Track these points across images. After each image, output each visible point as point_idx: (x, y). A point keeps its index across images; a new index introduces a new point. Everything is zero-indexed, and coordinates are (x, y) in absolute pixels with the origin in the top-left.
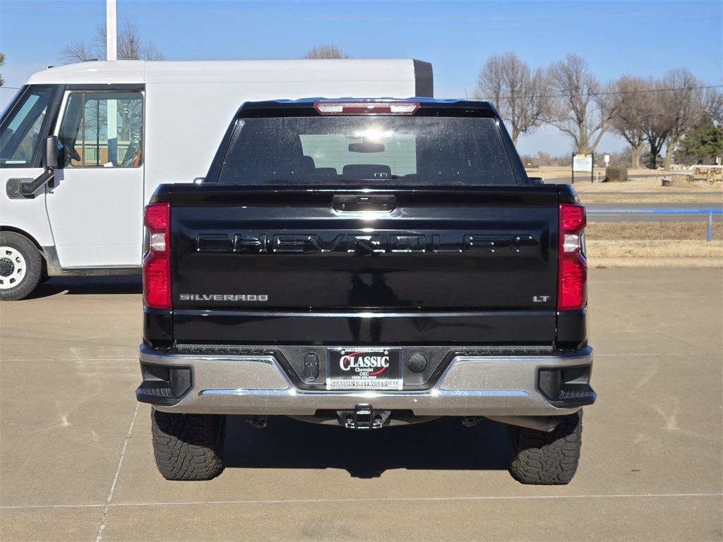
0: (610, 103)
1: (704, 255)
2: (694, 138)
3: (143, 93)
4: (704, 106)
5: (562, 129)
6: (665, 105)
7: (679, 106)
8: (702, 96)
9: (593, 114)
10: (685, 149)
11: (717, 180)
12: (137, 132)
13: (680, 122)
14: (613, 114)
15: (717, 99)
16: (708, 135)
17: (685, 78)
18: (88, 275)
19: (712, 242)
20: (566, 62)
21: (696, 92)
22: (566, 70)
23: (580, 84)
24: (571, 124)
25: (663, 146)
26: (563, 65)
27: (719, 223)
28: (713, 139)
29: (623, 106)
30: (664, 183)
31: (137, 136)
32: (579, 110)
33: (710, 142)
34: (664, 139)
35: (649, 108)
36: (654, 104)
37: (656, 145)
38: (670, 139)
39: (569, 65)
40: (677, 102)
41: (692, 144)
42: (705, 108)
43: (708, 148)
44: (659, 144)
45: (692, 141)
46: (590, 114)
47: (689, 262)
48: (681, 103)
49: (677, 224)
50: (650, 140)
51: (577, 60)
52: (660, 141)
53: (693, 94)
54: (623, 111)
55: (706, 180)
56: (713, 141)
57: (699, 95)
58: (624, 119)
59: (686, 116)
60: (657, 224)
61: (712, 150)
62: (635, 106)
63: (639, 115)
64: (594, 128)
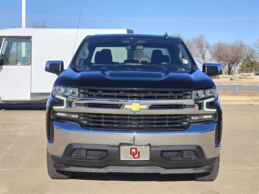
0: (214, 51)
1: (233, 100)
2: (245, 65)
3: (31, 39)
4: (247, 53)
5: (197, 60)
6: (233, 53)
7: (238, 53)
8: (247, 49)
9: (208, 55)
10: (242, 68)
11: (249, 78)
12: (29, 53)
13: (239, 58)
14: (215, 55)
15: (252, 50)
16: (250, 63)
17: (241, 43)
18: (11, 103)
19: (237, 97)
20: (198, 37)
21: (244, 48)
22: (198, 40)
23: (203, 44)
24: (200, 59)
25: (233, 67)
26: (197, 38)
27: (244, 91)
28: (251, 65)
29: (219, 53)
30: (231, 79)
31: (29, 54)
32: (203, 54)
33: (250, 66)
34: (233, 64)
35: (228, 53)
36: (229, 52)
37: (230, 67)
38: (235, 65)
39: (199, 38)
40: (238, 51)
41: (244, 67)
42: (248, 54)
43: (250, 68)
44: (231, 66)
45: (244, 66)
46: (207, 55)
47: (228, 103)
48: (239, 52)
49: (229, 92)
50: (228, 65)
51: (202, 36)
52: (232, 65)
53: (243, 49)
54: (218, 54)
55: (245, 78)
56: (251, 66)
57: (246, 49)
58: (219, 57)
59: (241, 57)
60: (222, 91)
61: (251, 69)
62: (223, 53)
63: (224, 56)
64: (208, 60)
